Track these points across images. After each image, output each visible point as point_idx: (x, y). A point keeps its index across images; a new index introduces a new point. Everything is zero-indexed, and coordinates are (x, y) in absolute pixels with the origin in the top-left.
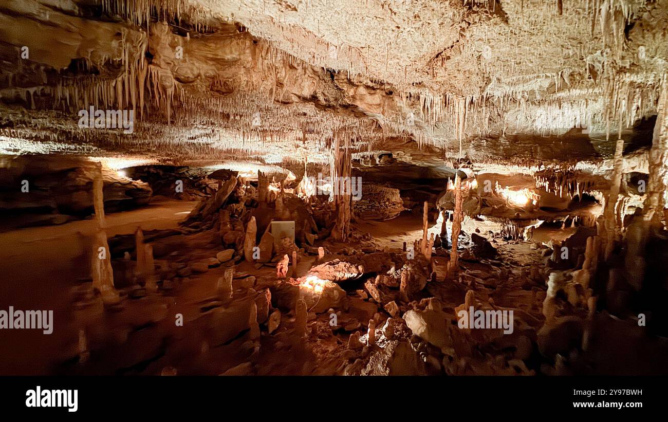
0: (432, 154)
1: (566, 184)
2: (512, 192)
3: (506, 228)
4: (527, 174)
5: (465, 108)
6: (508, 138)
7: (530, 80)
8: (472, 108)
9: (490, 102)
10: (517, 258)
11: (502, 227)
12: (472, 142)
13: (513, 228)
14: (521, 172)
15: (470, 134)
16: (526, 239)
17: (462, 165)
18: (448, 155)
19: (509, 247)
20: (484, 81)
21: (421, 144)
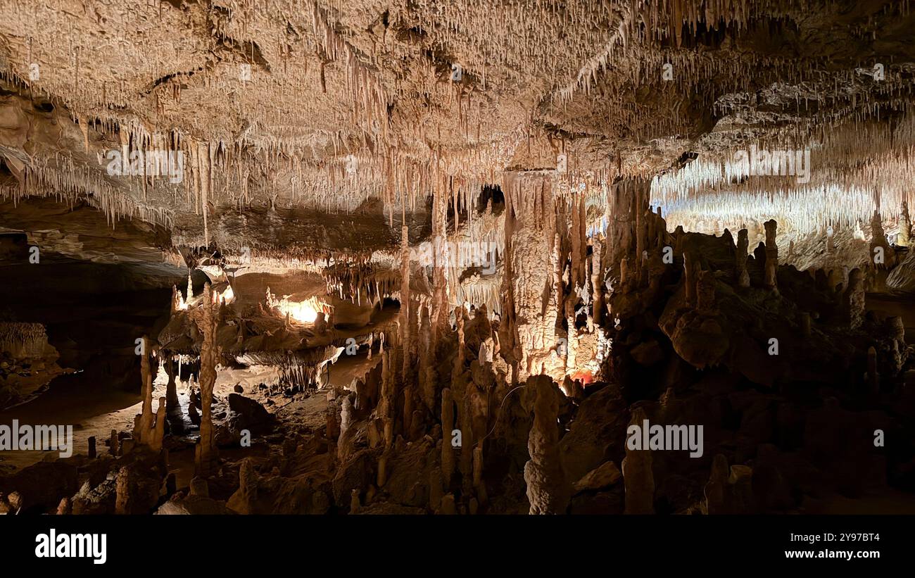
0: (133, 237)
1: (363, 285)
2: (292, 304)
3: (288, 372)
4: (313, 271)
5: (209, 160)
6: (280, 212)
7: (303, 133)
8: (221, 161)
9: (248, 154)
10: (308, 421)
11: (281, 372)
12: (223, 218)
13: (299, 369)
14: (305, 269)
15: (217, 204)
16: (320, 387)
17: (204, 259)
18: (177, 240)
19: (295, 406)
20: (238, 124)
21: (113, 216)
